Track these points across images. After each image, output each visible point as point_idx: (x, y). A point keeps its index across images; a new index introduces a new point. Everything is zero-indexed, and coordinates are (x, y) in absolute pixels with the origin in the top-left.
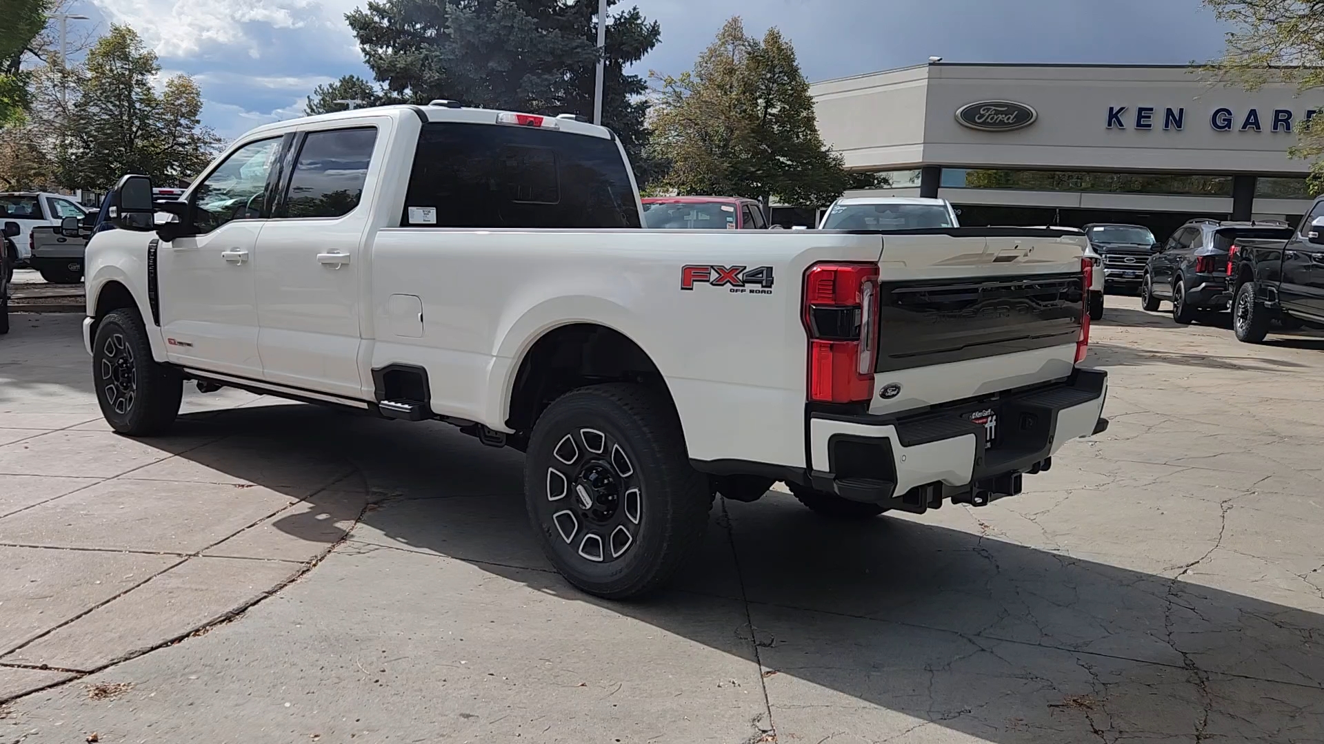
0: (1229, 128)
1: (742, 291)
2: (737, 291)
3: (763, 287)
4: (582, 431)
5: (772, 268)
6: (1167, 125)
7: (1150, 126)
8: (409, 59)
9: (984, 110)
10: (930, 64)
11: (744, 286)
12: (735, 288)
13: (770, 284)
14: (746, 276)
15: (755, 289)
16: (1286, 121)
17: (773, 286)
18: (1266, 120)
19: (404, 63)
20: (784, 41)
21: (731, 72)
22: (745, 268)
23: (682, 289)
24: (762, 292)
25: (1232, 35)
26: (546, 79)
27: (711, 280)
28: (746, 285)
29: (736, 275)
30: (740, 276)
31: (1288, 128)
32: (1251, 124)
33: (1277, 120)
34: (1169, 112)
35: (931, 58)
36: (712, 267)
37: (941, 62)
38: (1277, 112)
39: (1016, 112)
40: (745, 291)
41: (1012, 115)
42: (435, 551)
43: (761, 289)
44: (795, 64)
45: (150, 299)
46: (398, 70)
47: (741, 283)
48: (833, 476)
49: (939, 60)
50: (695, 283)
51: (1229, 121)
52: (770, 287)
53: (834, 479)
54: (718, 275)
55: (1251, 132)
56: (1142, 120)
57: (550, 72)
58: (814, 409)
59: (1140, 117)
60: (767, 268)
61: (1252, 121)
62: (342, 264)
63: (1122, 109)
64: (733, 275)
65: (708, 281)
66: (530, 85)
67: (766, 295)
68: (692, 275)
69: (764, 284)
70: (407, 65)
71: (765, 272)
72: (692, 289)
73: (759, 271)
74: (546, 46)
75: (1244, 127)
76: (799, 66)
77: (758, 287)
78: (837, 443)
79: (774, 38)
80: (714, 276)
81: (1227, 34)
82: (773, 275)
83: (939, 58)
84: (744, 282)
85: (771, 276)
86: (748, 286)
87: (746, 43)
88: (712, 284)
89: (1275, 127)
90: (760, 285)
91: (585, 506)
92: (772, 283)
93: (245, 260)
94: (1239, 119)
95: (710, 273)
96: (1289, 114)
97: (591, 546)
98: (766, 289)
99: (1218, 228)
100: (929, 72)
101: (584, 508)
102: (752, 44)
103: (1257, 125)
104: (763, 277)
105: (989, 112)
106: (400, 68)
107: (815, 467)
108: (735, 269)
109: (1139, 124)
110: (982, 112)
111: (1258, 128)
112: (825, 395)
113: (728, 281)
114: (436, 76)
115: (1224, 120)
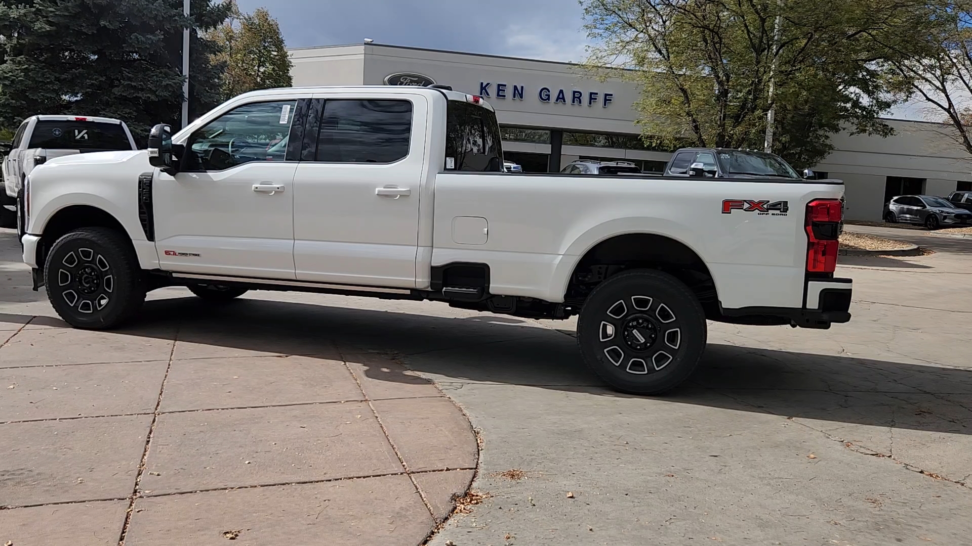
0: (549, 100)
1: (766, 214)
2: (763, 214)
3: (781, 212)
4: (633, 297)
5: (787, 202)
6: (514, 97)
7: (504, 96)
8: (22, 11)
9: (403, 79)
10: (365, 44)
11: (768, 211)
12: (762, 213)
13: (786, 210)
14: (770, 206)
15: (775, 213)
16: (579, 98)
17: (788, 212)
18: (568, 97)
19: (18, 14)
20: (272, 18)
21: (231, 38)
22: (769, 201)
23: (723, 213)
24: (780, 215)
25: (589, 47)
26: (150, 38)
27: (744, 208)
28: (770, 211)
29: (762, 206)
30: (765, 206)
31: (580, 102)
32: (561, 99)
33: (574, 97)
34: (515, 87)
35: (366, 39)
36: (745, 201)
37: (372, 43)
38: (574, 92)
39: (424, 82)
40: (768, 214)
41: (421, 83)
42: (497, 382)
43: (780, 213)
44: (280, 37)
45: (142, 220)
46: (11, 20)
47: (766, 210)
48: (821, 311)
49: (371, 42)
50: (732, 210)
51: (549, 96)
52: (786, 212)
53: (822, 312)
54: (749, 206)
55: (560, 103)
56: (500, 92)
57: (153, 33)
58: (810, 276)
59: (499, 90)
60: (784, 202)
61: (561, 97)
62: (400, 196)
63: (488, 84)
64: (760, 206)
65: (742, 209)
66: (137, 42)
67: (783, 216)
68: (729, 205)
69: (782, 210)
70: (20, 16)
71: (782, 204)
72: (730, 213)
73: (779, 203)
74: (151, 12)
75: (557, 100)
76: (283, 39)
77: (778, 212)
78: (824, 294)
79: (264, 16)
80: (746, 206)
81: (586, 46)
82: (788, 206)
83: (371, 40)
84: (768, 209)
85: (787, 206)
86: (771, 212)
87: (241, 17)
88: (745, 210)
89: (574, 102)
90: (779, 211)
91: (639, 341)
92: (787, 209)
93: (279, 191)
94: (554, 95)
95: (743, 204)
96: (580, 93)
97: (637, 366)
98: (783, 213)
99: (600, 166)
100: (365, 50)
101: (639, 343)
102: (247, 18)
103: (563, 98)
104: (782, 207)
105: (406, 81)
106: (14, 18)
107: (808, 307)
108: (761, 202)
109: (498, 95)
110: (402, 80)
111: (564, 101)
112: (821, 268)
113: (757, 209)
114: (48, 28)
115: (546, 95)
